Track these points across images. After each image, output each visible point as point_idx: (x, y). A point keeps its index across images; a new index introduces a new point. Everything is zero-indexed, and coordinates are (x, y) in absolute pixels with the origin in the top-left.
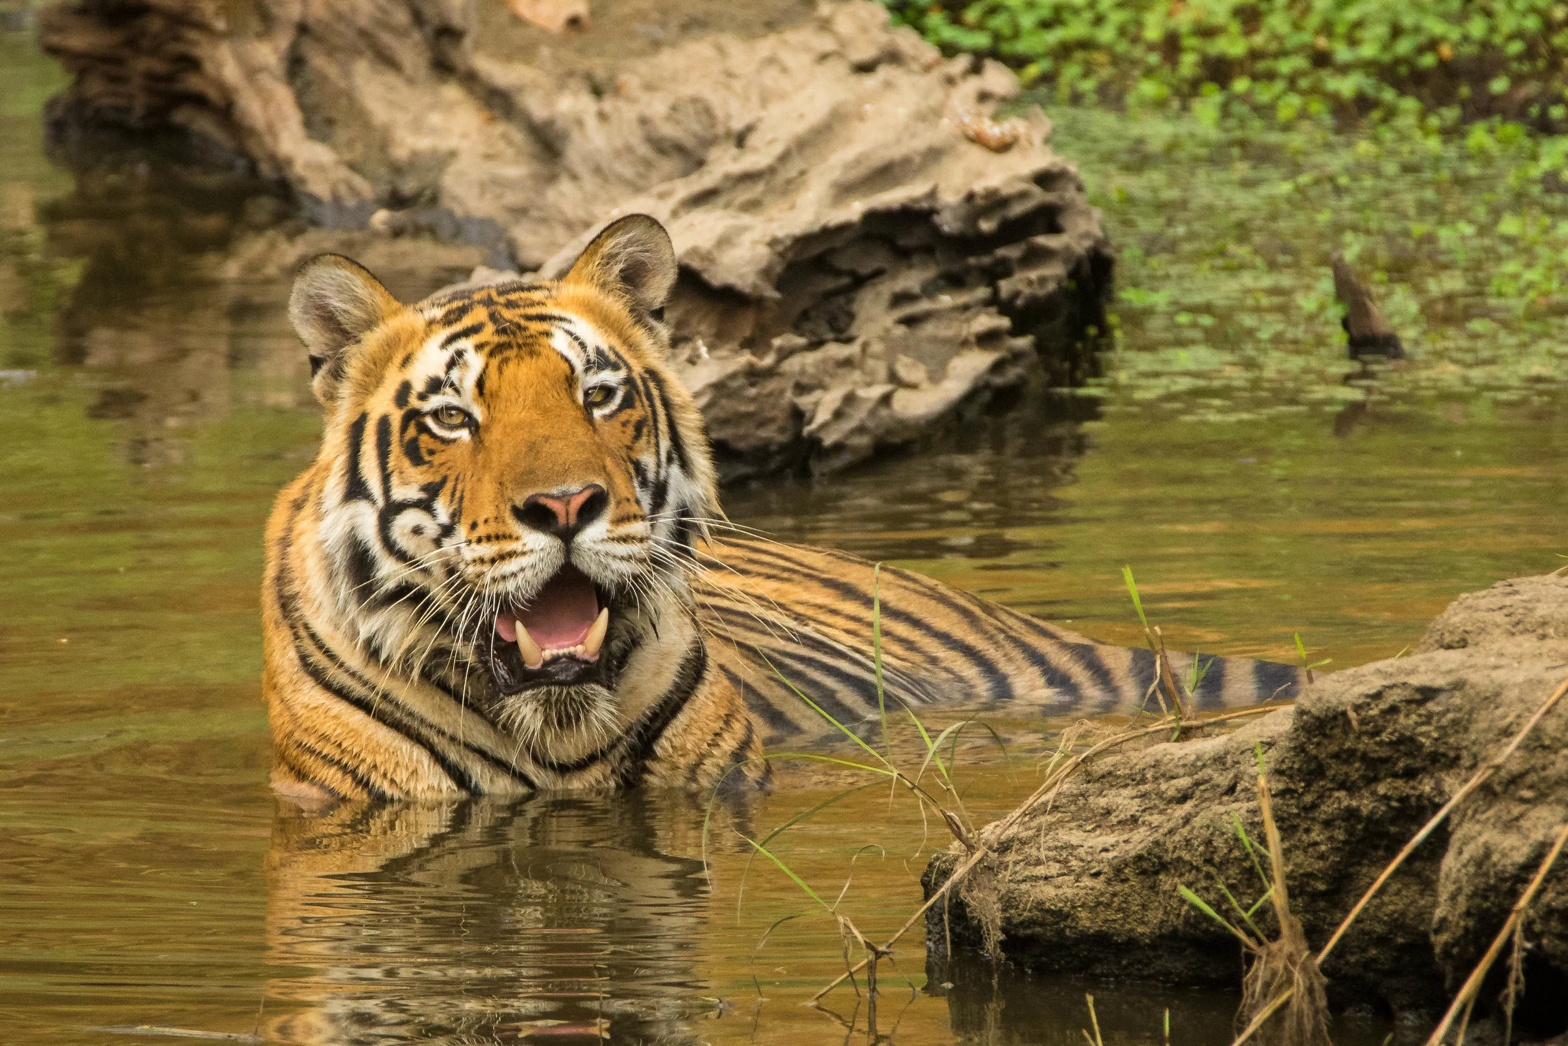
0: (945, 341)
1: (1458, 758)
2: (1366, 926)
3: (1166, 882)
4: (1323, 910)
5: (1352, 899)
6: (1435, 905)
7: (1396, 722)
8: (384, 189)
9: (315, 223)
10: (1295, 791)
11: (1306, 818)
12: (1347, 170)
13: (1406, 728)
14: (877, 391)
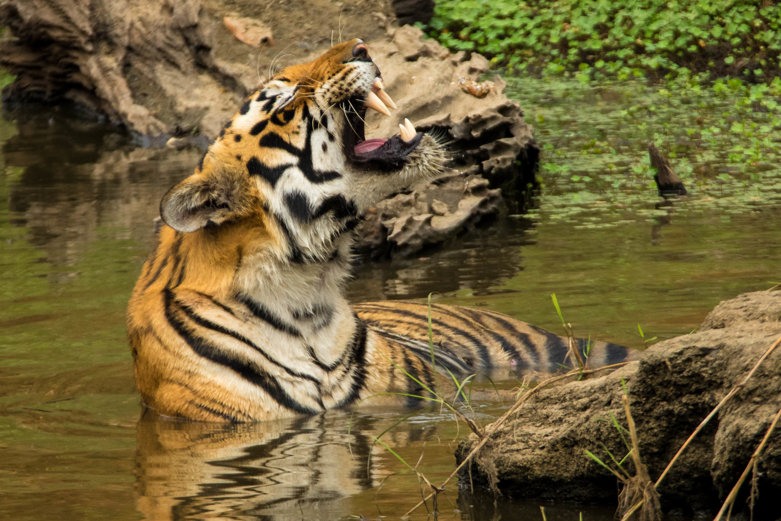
0: (457, 192)
1: (722, 383)
2: (679, 469)
3: (577, 450)
4: (657, 462)
5: (671, 456)
6: (713, 457)
7: (690, 366)
8: (173, 127)
9: (139, 146)
10: (641, 402)
11: (647, 416)
12: (654, 103)
13: (695, 369)
14: (423, 217)
